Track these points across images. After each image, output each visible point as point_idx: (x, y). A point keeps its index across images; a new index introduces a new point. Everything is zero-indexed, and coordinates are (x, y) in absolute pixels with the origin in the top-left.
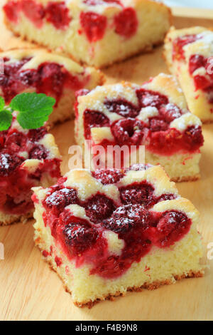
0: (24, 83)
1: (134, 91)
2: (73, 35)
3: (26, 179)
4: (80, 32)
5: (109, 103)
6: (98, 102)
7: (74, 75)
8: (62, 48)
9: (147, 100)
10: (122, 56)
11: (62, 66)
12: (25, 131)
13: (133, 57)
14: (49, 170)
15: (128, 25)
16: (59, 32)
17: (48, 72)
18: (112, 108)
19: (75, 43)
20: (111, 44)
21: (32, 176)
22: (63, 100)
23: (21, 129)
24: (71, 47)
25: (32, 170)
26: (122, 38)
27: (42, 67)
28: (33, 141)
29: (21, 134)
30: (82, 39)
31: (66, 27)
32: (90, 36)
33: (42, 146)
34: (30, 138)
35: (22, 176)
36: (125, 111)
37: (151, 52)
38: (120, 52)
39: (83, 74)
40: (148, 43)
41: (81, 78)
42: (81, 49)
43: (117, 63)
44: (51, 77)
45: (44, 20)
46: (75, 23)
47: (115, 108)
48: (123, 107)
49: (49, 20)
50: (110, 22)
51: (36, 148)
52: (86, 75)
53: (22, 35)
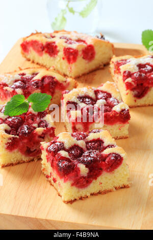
0: (34, 87)
1: (93, 91)
2: (60, 60)
3: (37, 138)
4: (63, 59)
5: (80, 98)
6: (74, 97)
7: (61, 82)
8: (53, 67)
9: (100, 96)
10: (87, 71)
11: (54, 78)
12: (36, 113)
13: (93, 72)
14: (49, 133)
15: (90, 54)
16: (52, 58)
17: (47, 81)
18: (81, 100)
19: (61, 64)
20: (81, 65)
21: (40, 137)
22: (55, 96)
23: (34, 112)
24: (58, 66)
25: (40, 133)
26: (87, 61)
27: (43, 78)
28: (40, 118)
29: (34, 115)
30: (65, 62)
31: (56, 56)
32: (69, 60)
33: (45, 121)
34: (38, 116)
35: (35, 137)
36: (89, 101)
37: (103, 69)
38: (86, 69)
39: (65, 82)
40: (101, 64)
41: (64, 84)
42: (64, 68)
43: (84, 75)
44: (49, 84)
45: (44, 52)
46: (61, 54)
47: (83, 100)
48: (87, 100)
49: (46, 52)
50: (80, 53)
51: (41, 122)
52: (67, 82)
53: (32, 60)
